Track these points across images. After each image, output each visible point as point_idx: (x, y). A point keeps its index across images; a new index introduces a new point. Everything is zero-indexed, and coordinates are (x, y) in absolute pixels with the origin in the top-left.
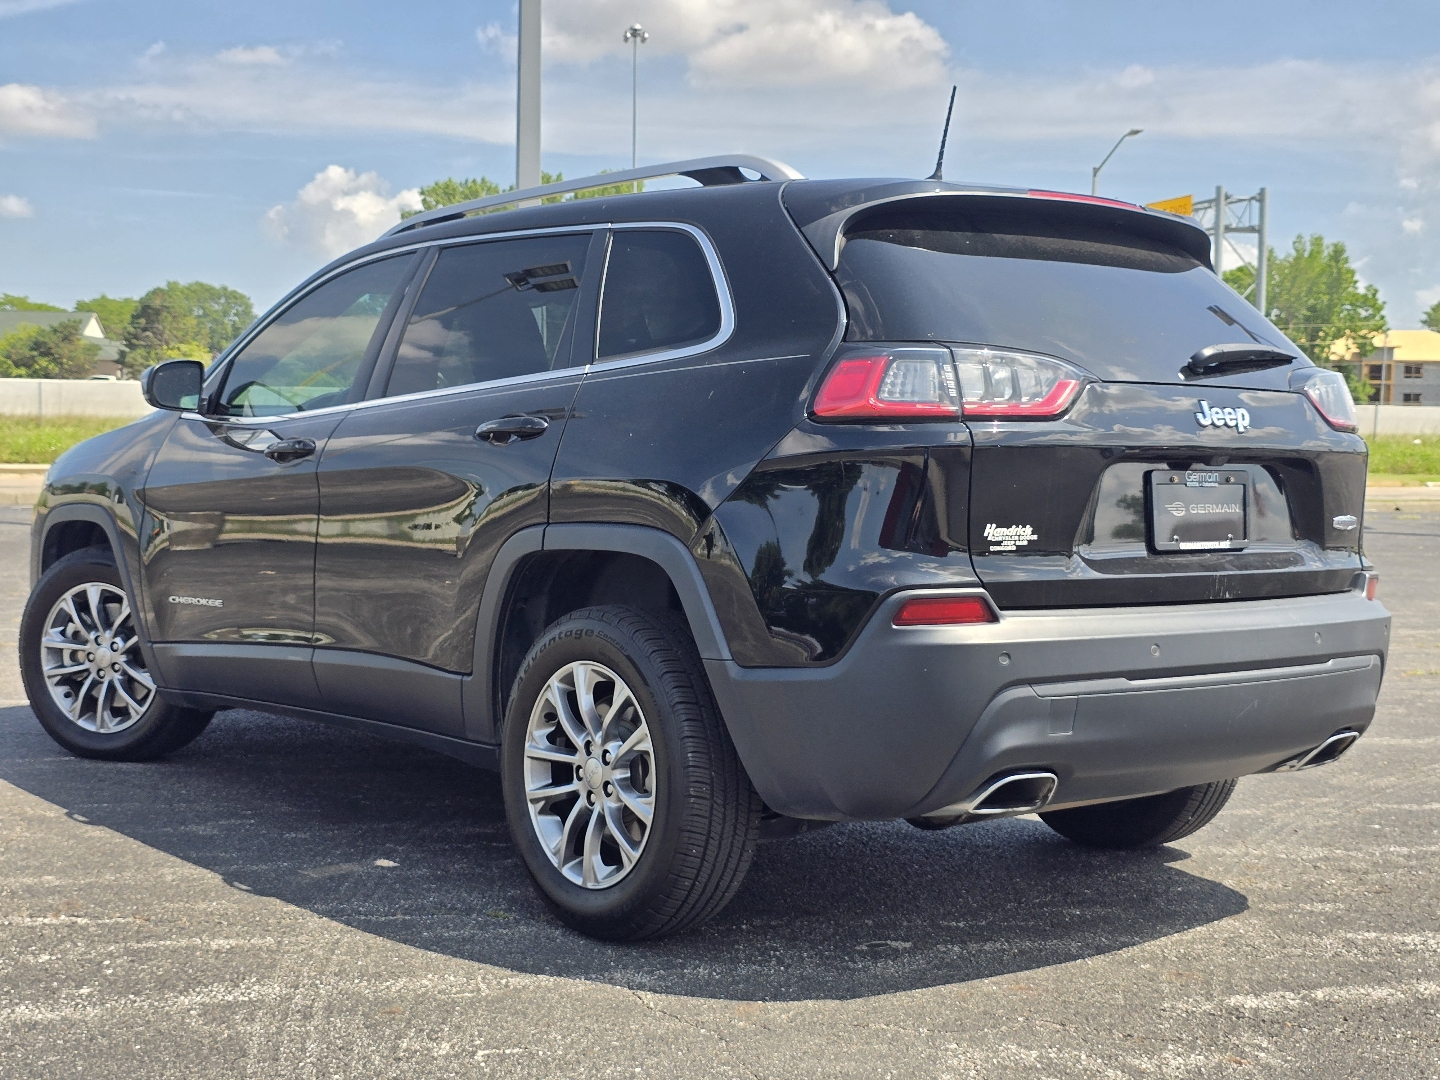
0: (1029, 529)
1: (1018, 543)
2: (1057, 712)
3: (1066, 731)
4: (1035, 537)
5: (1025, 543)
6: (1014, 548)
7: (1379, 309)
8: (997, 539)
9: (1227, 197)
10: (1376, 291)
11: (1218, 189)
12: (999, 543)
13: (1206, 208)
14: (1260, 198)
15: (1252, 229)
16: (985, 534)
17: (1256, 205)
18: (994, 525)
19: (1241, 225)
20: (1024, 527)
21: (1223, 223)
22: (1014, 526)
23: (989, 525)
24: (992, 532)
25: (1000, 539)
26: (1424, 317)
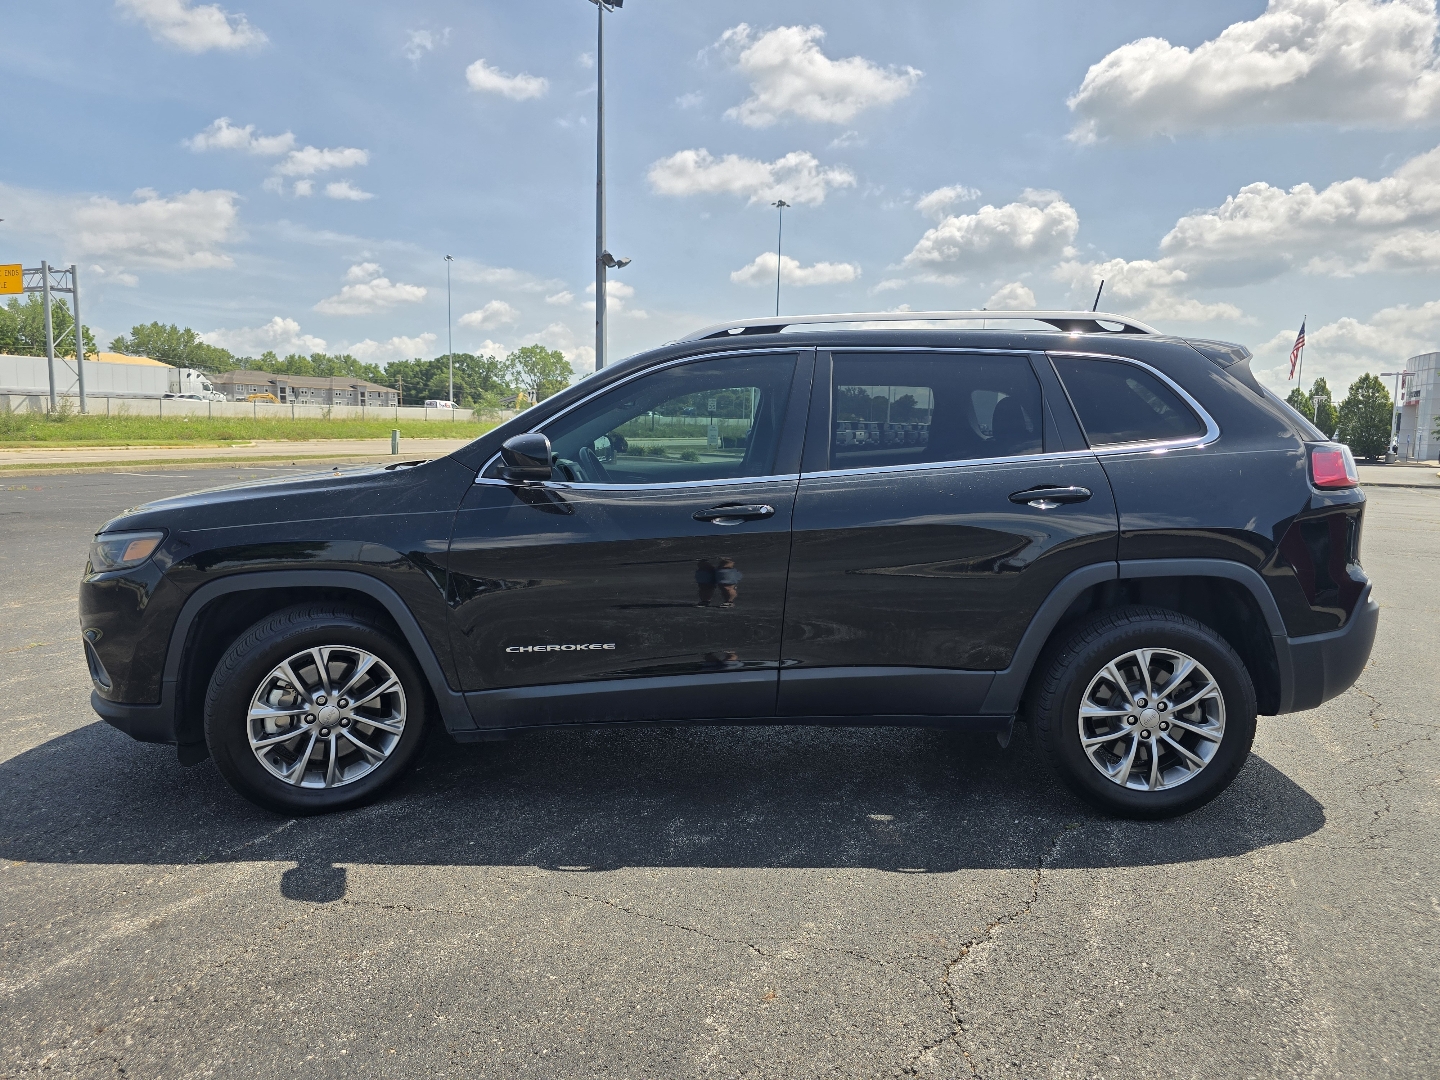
7: (91, 340)
9: (50, 269)
10: (88, 329)
11: (43, 263)
13: (34, 274)
14: (73, 271)
15: (69, 290)
17: (70, 276)
19: (59, 287)
21: (49, 285)
26: (111, 345)
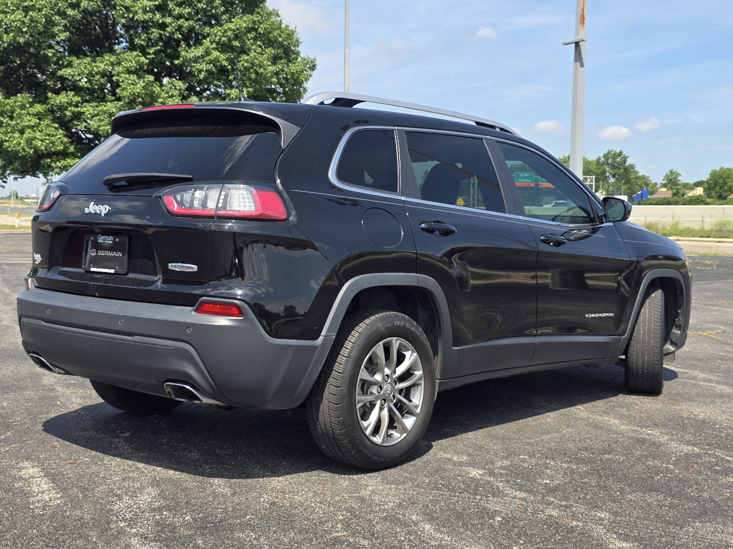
0: (40, 256)
5: (40, 261)
22: (38, 254)
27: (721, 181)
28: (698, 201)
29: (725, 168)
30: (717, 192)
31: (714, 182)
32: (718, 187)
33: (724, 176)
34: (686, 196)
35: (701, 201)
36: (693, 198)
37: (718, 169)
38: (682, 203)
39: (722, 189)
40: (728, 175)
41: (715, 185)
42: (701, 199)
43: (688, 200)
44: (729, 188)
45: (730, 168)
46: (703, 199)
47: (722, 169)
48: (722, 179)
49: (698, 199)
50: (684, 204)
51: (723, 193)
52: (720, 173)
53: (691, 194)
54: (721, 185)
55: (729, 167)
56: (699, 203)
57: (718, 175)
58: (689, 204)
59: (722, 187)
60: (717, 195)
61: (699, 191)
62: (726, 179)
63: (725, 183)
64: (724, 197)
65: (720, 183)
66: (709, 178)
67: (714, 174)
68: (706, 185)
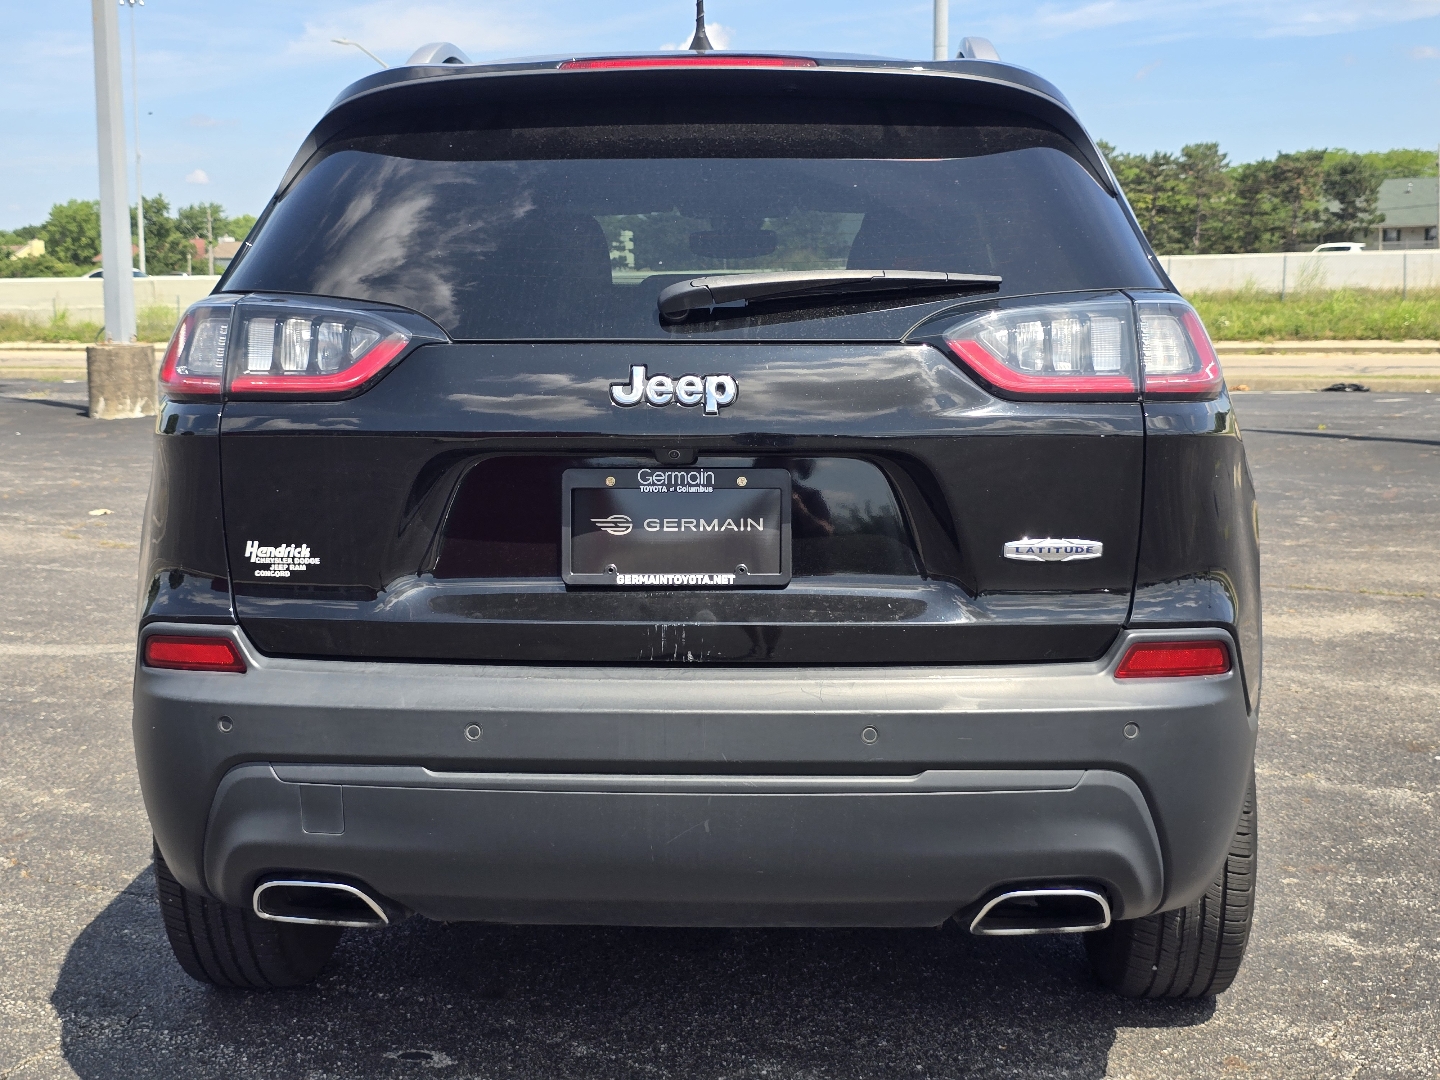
0: (305, 550)
1: (292, 568)
2: (317, 803)
3: (334, 829)
4: (316, 561)
5: (304, 568)
6: (288, 574)
8: (262, 561)
12: (266, 567)
16: (247, 554)
18: (256, 543)
20: (298, 545)
22: (284, 545)
23: (249, 543)
24: (254, 551)
25: (268, 561)
27: (73, 227)
28: (41, 267)
29: (79, 201)
30: (68, 249)
31: (60, 229)
32: (69, 240)
33: (78, 218)
34: (13, 258)
35: (46, 268)
36: (29, 263)
37: (65, 204)
38: (8, 272)
39: (77, 244)
40: (87, 216)
41: (63, 234)
42: (47, 264)
43: (20, 265)
44: (90, 242)
45: (88, 203)
46: (50, 264)
47: (72, 203)
48: (75, 224)
49: (39, 264)
50: (13, 275)
51: (79, 252)
52: (70, 213)
53: (22, 253)
54: (75, 235)
55: (86, 200)
56: (42, 271)
57: (67, 216)
58: (23, 275)
59: (75, 240)
60: (69, 254)
61: (37, 248)
62: (84, 224)
63: (81, 231)
64: (82, 258)
65: (71, 232)
66: (48, 220)
67: (58, 212)
68: (46, 236)
